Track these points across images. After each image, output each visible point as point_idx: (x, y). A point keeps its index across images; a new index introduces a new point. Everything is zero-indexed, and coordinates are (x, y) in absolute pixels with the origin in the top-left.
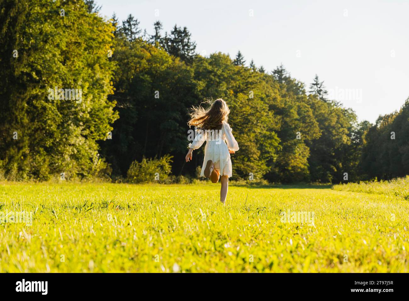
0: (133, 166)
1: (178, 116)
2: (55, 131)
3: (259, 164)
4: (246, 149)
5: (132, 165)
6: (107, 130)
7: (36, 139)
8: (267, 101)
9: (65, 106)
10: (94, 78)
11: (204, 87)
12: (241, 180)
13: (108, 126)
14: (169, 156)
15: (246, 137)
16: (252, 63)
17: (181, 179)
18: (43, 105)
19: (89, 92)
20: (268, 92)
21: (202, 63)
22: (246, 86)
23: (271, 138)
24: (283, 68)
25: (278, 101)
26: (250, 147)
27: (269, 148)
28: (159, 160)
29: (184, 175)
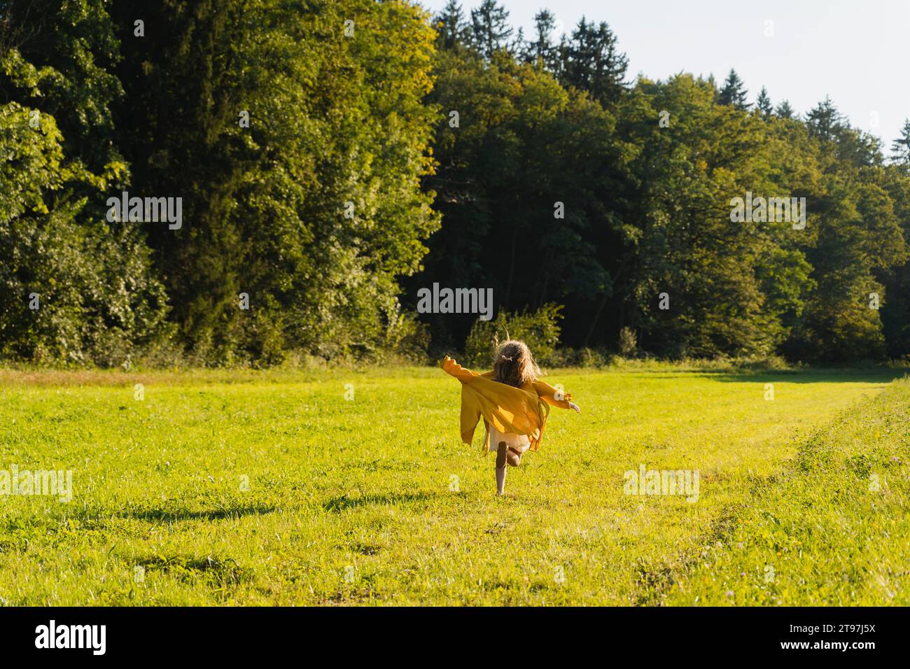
0: (478, 329)
1: (580, 220)
2: (298, 259)
3: (765, 322)
4: (734, 290)
5: (476, 326)
6: (415, 253)
7: (252, 277)
8: (787, 183)
9: (322, 203)
10: (388, 143)
11: (637, 155)
12: (722, 356)
13: (419, 245)
14: (555, 307)
15: (733, 264)
16: (764, 95)
17: (586, 356)
18: (268, 205)
19: (374, 174)
20: (791, 162)
21: (634, 104)
22: (734, 150)
23: (792, 263)
24: (832, 106)
25: (814, 182)
26: (743, 285)
27: (787, 287)
28: (534, 317)
29: (591, 347)
